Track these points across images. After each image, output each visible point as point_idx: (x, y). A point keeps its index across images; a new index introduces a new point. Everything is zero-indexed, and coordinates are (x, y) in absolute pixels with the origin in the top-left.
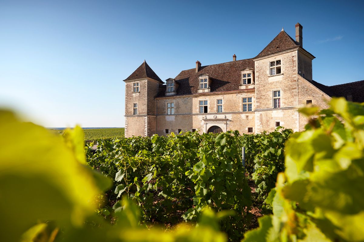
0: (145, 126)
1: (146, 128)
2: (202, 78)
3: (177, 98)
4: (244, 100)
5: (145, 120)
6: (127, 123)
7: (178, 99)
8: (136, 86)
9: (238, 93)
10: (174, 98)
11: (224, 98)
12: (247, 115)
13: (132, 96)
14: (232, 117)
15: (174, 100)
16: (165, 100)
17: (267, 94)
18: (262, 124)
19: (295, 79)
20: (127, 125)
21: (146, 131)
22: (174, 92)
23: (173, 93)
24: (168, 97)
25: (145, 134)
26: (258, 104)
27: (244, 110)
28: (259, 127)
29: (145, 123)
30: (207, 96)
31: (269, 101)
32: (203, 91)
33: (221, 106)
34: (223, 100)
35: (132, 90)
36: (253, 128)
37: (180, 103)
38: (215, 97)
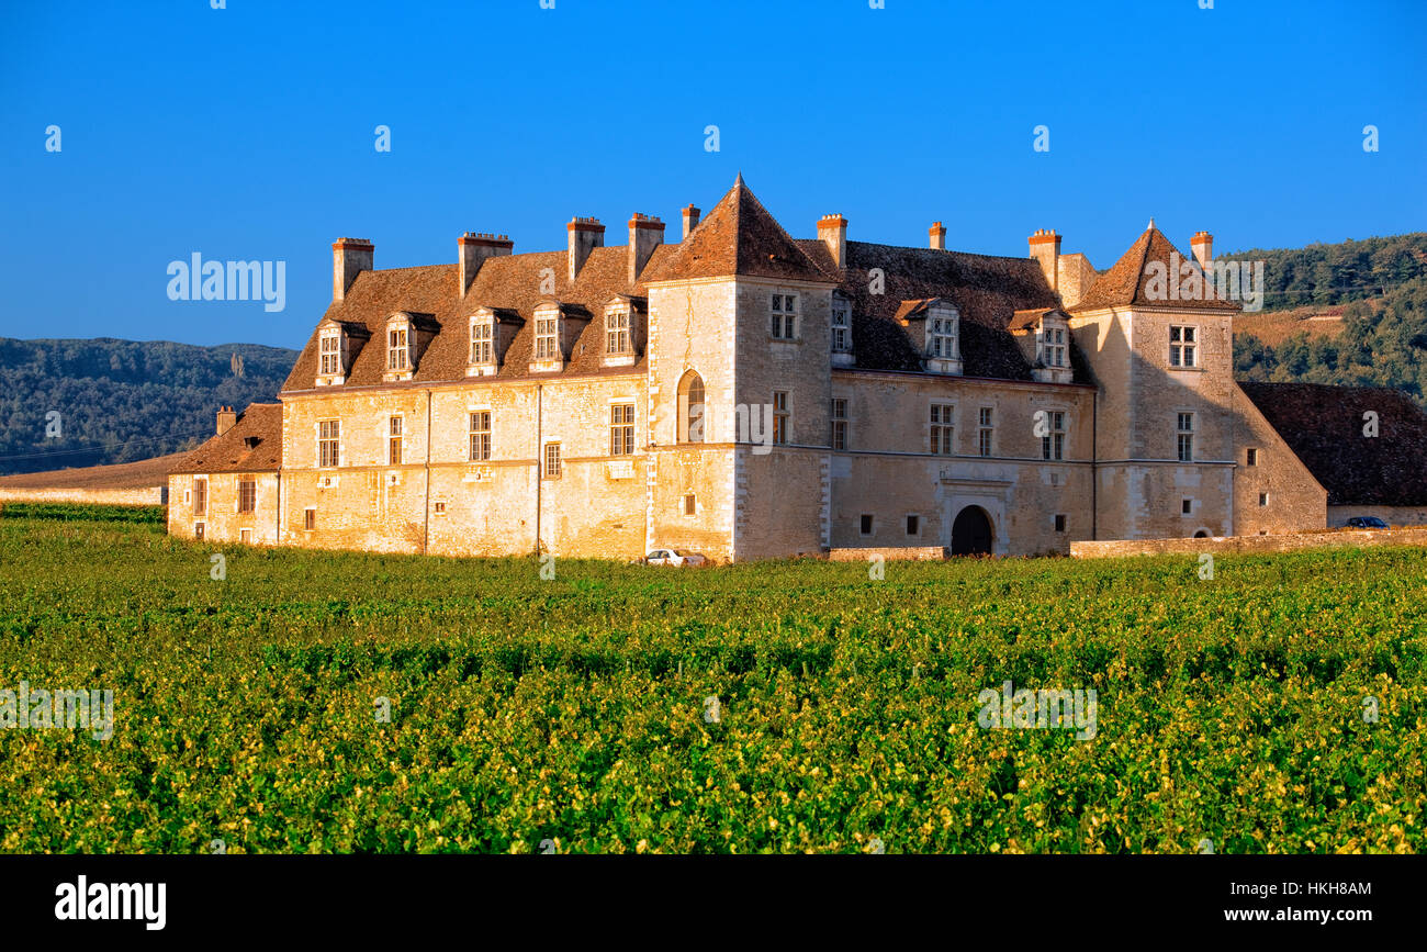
0: (825, 499)
1: (825, 507)
2: (940, 317)
3: (861, 382)
5: (824, 471)
8: (783, 313)
9: (1035, 393)
10: (850, 382)
11: (996, 404)
12: (1054, 471)
13: (767, 356)
14: (1018, 477)
17: (1163, 417)
18: (1149, 504)
19: (1226, 390)
21: (824, 520)
22: (852, 351)
25: (823, 535)
26: (1140, 444)
27: (1046, 456)
28: (1142, 514)
29: (823, 485)
30: (952, 389)
31: (1167, 439)
32: (945, 368)
33: (986, 434)
34: (995, 412)
35: (769, 329)
36: (1068, 518)
37: (869, 402)
38: (975, 396)
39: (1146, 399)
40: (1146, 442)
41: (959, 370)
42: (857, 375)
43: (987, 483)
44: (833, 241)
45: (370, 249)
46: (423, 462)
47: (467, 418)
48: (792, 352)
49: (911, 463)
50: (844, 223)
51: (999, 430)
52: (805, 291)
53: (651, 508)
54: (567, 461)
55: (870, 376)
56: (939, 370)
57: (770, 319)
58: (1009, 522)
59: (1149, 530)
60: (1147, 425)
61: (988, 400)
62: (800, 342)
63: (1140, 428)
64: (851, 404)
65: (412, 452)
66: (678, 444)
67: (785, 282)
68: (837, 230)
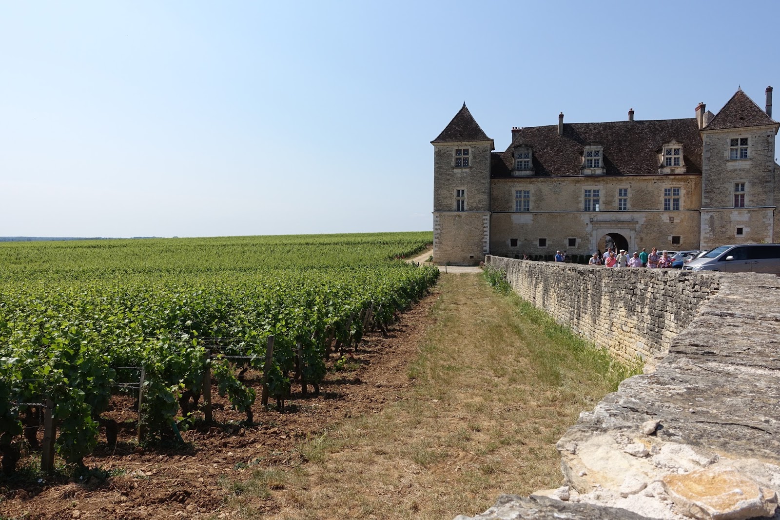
0: (485, 233)
1: (485, 237)
2: (590, 150)
3: (538, 182)
4: (667, 192)
5: (486, 221)
6: (438, 227)
7: (539, 185)
8: (462, 156)
9: (658, 180)
10: (531, 182)
11: (631, 186)
12: (672, 215)
13: (453, 175)
14: (645, 219)
15: (531, 185)
16: (510, 184)
18: (713, 230)
19: (770, 168)
20: (439, 232)
21: (485, 242)
22: (532, 170)
23: (528, 173)
24: (520, 180)
25: (484, 248)
27: (667, 209)
28: (708, 236)
29: (484, 227)
30: (599, 181)
31: (726, 197)
32: (593, 172)
33: (623, 201)
34: (629, 190)
35: (453, 163)
36: (681, 237)
37: (543, 191)
38: (614, 184)
39: (712, 178)
40: (712, 199)
41: (603, 173)
42: (534, 179)
43: (623, 222)
48: (466, 172)
49: (571, 215)
51: (632, 198)
52: (473, 146)
55: (542, 179)
56: (590, 173)
57: (454, 160)
58: (638, 240)
59: (712, 244)
60: (712, 191)
61: (624, 185)
62: (471, 168)
63: (708, 192)
67: (460, 143)
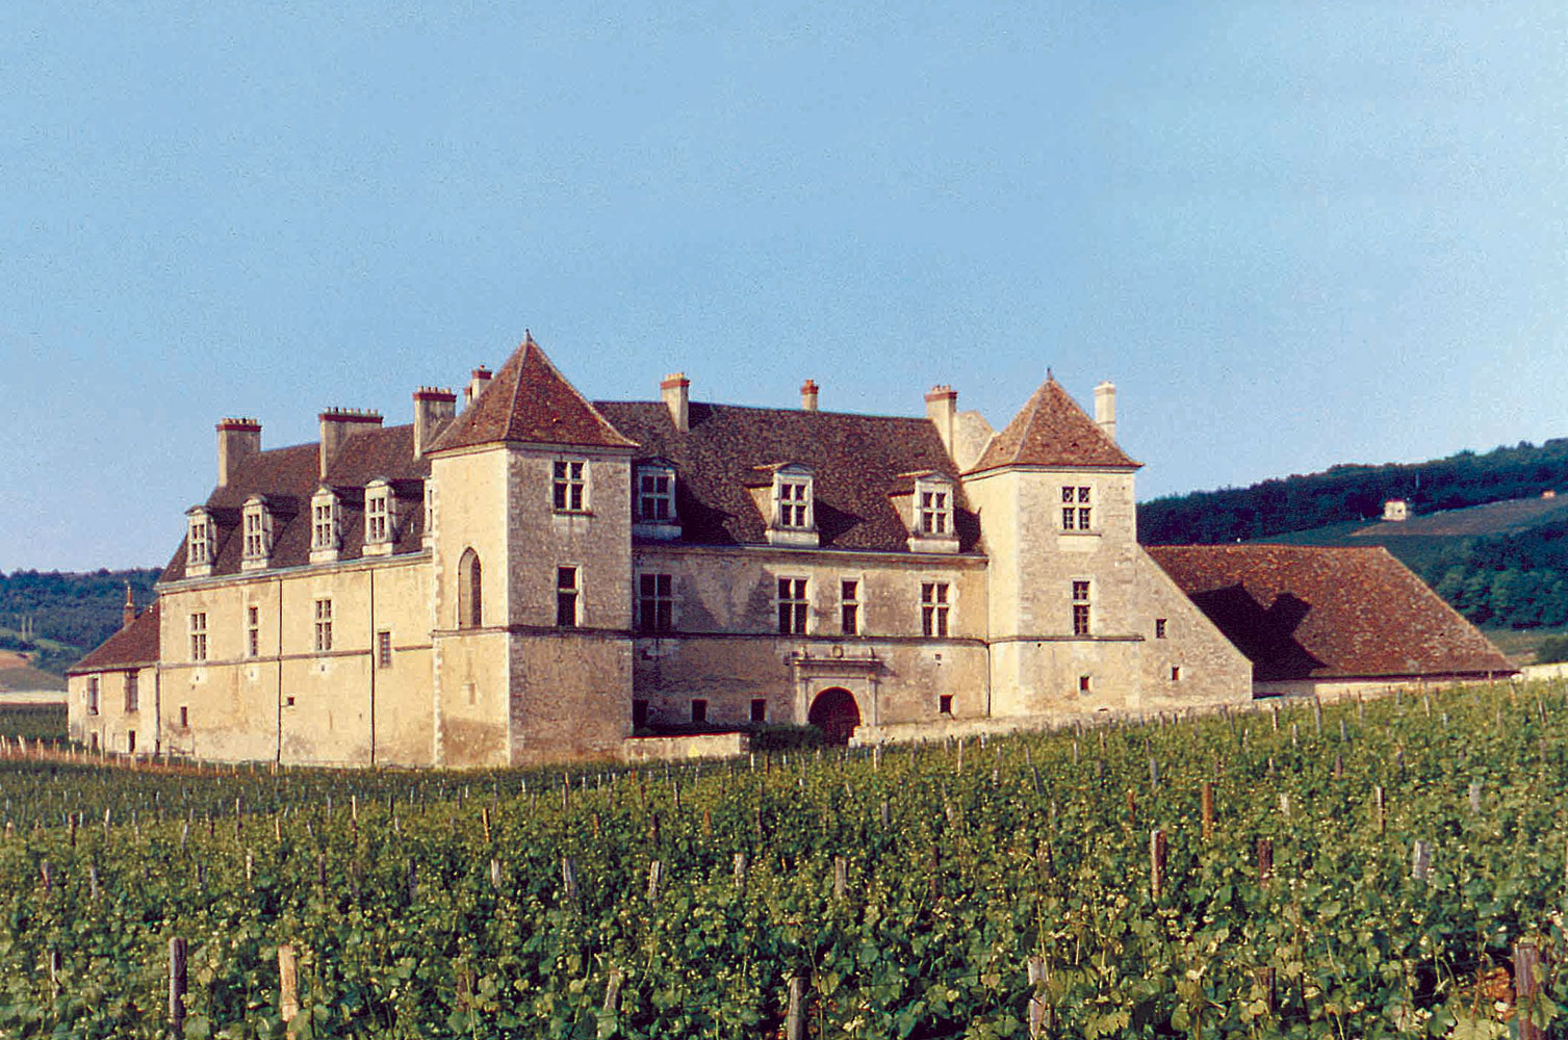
2: (790, 482)
3: (690, 556)
4: (927, 593)
7: (691, 562)
8: (569, 481)
10: (675, 556)
11: (864, 577)
14: (892, 655)
15: (675, 564)
17: (1055, 586)
19: (1129, 555)
20: (522, 680)
22: (675, 523)
23: (669, 531)
24: (652, 547)
25: (624, 724)
26: (1029, 616)
27: (927, 632)
30: (806, 561)
31: (1061, 610)
32: (797, 539)
33: (849, 611)
34: (860, 585)
35: (550, 498)
36: (955, 699)
38: (834, 570)
39: (1034, 567)
40: (1036, 613)
41: (814, 541)
43: (851, 663)
44: (674, 402)
45: (257, 429)
46: (277, 655)
47: (313, 607)
48: (579, 525)
50: (685, 384)
51: (866, 605)
52: (595, 457)
53: (437, 698)
54: (397, 649)
55: (699, 550)
57: (551, 489)
58: (881, 705)
59: (1040, 710)
60: (1035, 596)
62: (591, 514)
63: (1029, 599)
64: (676, 581)
65: (268, 647)
66: (460, 629)
67: (568, 448)
68: (678, 390)
